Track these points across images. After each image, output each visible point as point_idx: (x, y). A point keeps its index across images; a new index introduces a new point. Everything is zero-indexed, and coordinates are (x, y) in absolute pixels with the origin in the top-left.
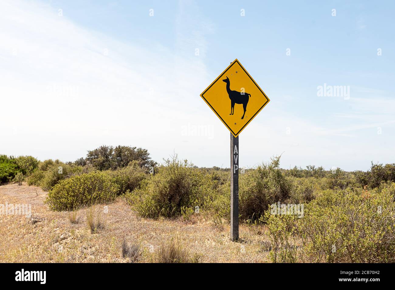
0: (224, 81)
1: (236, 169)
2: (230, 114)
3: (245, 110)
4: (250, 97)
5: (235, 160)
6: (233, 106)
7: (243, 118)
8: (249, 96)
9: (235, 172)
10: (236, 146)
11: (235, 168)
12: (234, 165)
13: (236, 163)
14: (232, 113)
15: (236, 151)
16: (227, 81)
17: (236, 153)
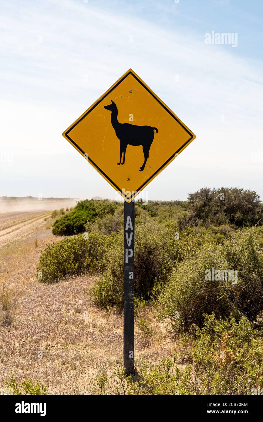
0: (106, 107)
1: (129, 256)
2: (119, 164)
3: (146, 156)
4: (157, 132)
5: (128, 241)
6: (123, 149)
7: (142, 169)
8: (155, 131)
9: (127, 261)
10: (129, 217)
11: (127, 253)
12: (127, 250)
13: (129, 245)
14: (122, 162)
15: (129, 225)
16: (113, 108)
17: (129, 228)
